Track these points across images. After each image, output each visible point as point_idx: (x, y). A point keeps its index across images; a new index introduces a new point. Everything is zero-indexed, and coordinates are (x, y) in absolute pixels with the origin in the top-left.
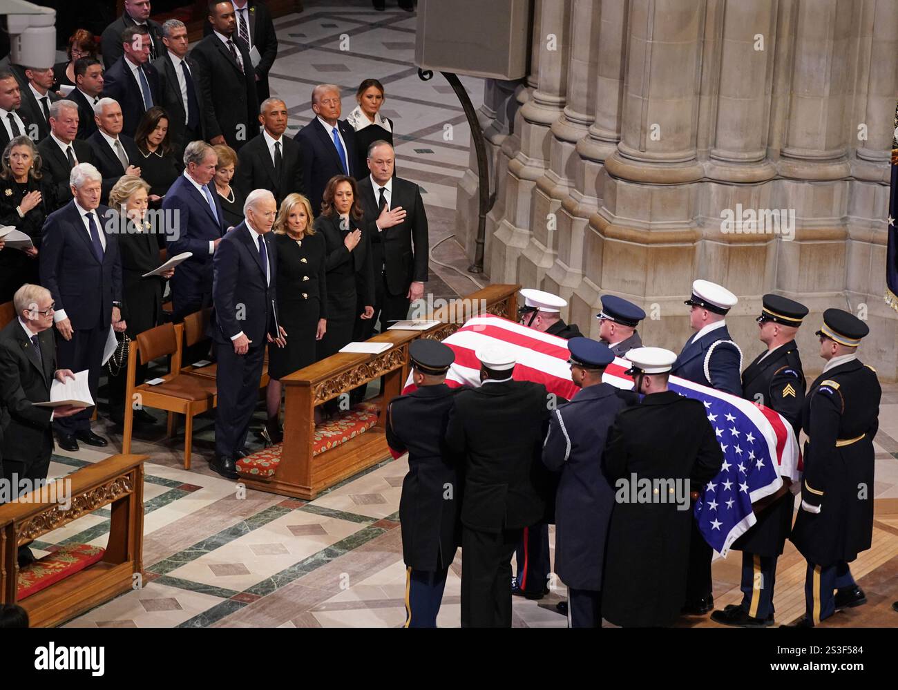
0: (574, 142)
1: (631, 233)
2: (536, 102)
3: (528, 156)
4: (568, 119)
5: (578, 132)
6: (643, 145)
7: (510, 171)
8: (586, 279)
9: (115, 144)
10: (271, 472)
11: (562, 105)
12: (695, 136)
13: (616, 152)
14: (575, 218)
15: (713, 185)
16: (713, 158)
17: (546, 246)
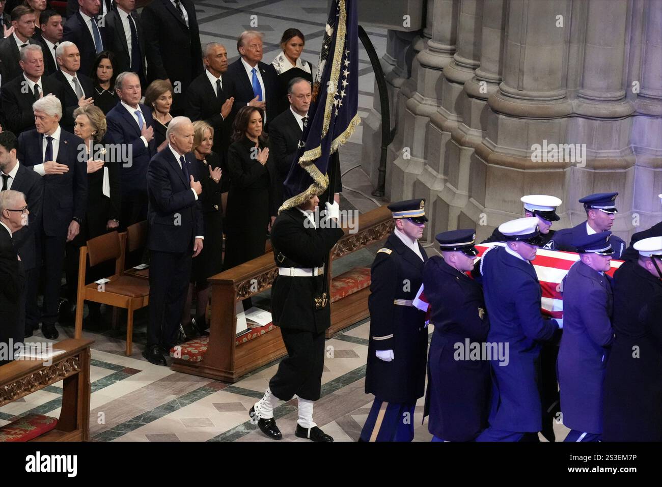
0: (461, 83)
1: (510, 160)
2: (430, 50)
3: (423, 96)
4: (458, 64)
5: (466, 75)
6: (521, 84)
7: (408, 108)
8: (472, 199)
9: (73, 80)
10: (199, 358)
11: (452, 53)
12: (565, 79)
13: (498, 91)
14: (464, 147)
15: (580, 120)
16: (580, 97)
17: (438, 172)
